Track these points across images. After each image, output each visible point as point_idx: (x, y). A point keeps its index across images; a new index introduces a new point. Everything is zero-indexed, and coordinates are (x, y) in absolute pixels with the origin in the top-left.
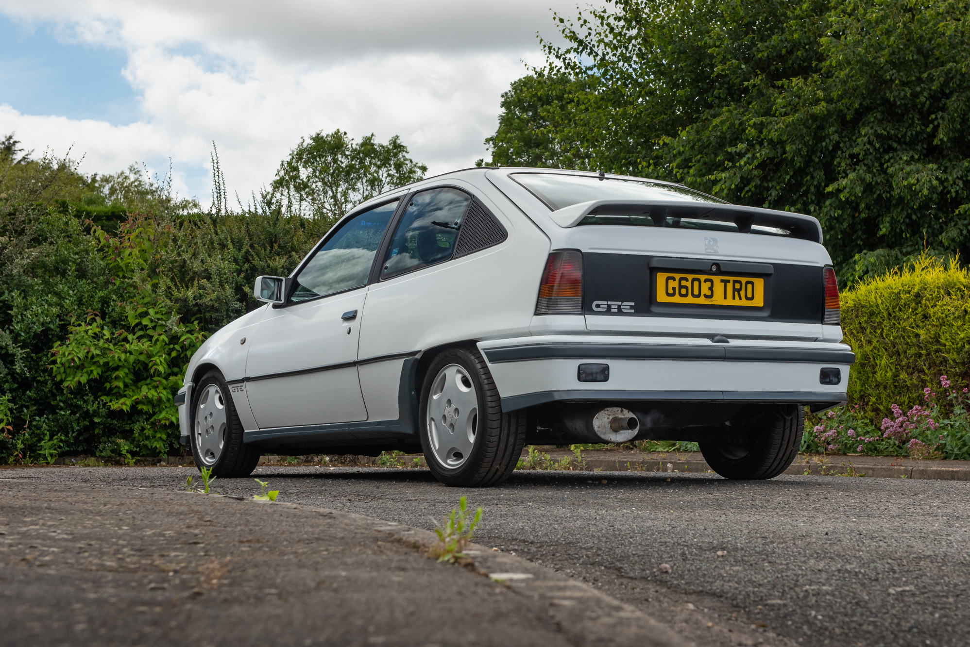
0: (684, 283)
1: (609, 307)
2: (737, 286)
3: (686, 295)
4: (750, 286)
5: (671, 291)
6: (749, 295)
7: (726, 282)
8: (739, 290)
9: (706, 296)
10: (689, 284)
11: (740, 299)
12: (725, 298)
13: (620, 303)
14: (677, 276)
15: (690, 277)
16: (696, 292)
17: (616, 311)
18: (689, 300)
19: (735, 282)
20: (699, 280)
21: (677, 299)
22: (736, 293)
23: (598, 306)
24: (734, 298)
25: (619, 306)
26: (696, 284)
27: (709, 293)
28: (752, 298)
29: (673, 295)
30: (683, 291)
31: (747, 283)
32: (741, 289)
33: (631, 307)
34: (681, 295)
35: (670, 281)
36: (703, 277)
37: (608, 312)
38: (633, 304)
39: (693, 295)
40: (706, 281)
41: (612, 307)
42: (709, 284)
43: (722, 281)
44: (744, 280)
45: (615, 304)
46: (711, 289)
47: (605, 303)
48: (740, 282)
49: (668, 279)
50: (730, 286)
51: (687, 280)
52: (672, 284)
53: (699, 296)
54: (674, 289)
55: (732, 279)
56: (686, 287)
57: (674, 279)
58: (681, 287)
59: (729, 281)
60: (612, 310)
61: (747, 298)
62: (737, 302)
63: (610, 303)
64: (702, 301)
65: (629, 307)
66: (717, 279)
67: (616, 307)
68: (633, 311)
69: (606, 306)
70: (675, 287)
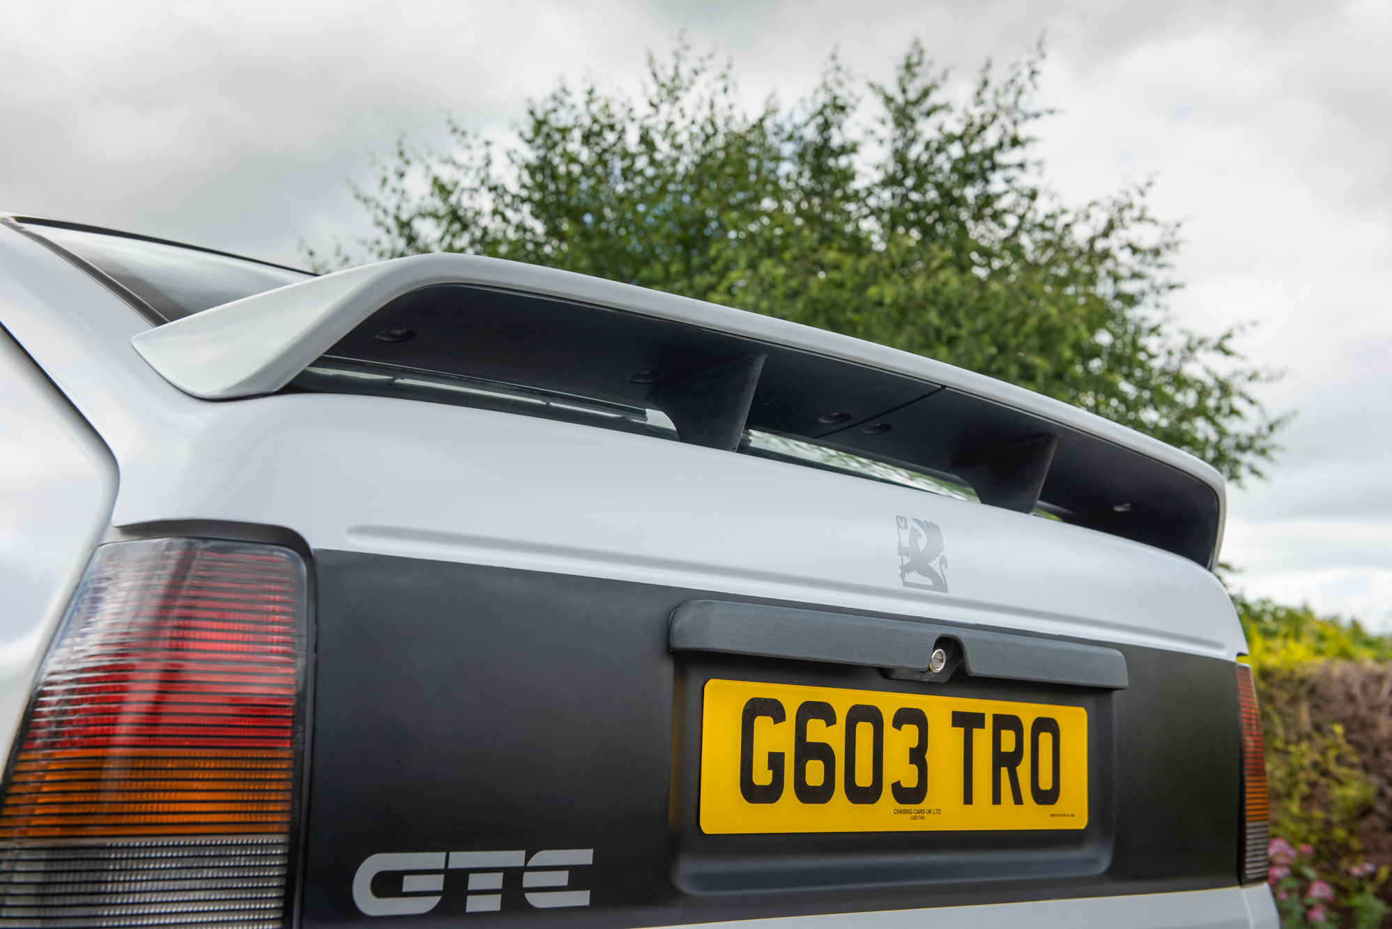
0: (817, 731)
1: (456, 883)
2: (1008, 741)
3: (825, 792)
4: (1045, 745)
5: (762, 776)
6: (1045, 779)
7: (969, 723)
8: (1013, 761)
9: (899, 792)
10: (836, 736)
11: (1018, 800)
12: (968, 799)
13: (515, 858)
14: (792, 696)
15: (842, 699)
16: (864, 778)
17: (495, 904)
18: (838, 814)
19: (998, 723)
20: (875, 716)
21: (787, 814)
22: (1004, 771)
23: (387, 884)
24: (997, 799)
25: (513, 876)
26: (864, 731)
27: (910, 777)
28: (1053, 794)
29: (770, 794)
30: (815, 773)
31: (1039, 726)
32: (1018, 754)
33: (578, 877)
34: (807, 794)
35: (762, 723)
36: (889, 702)
38: (584, 857)
40: (900, 719)
41: (475, 882)
43: (957, 719)
44: (1028, 712)
45: (486, 867)
46: (918, 757)
47: (435, 859)
48: (1015, 724)
49: (754, 709)
50: (983, 743)
51: (828, 715)
52: (768, 737)
53: (873, 792)
54: (776, 761)
55: (990, 707)
56: (823, 752)
57: (775, 710)
58: (806, 750)
59: (979, 720)
60: (475, 904)
61: (1039, 795)
62: (1007, 816)
63: (460, 860)
64: (884, 815)
65: (562, 878)
66: (939, 711)
67: (496, 881)
68: (582, 898)
69: (437, 882)
70: (782, 755)
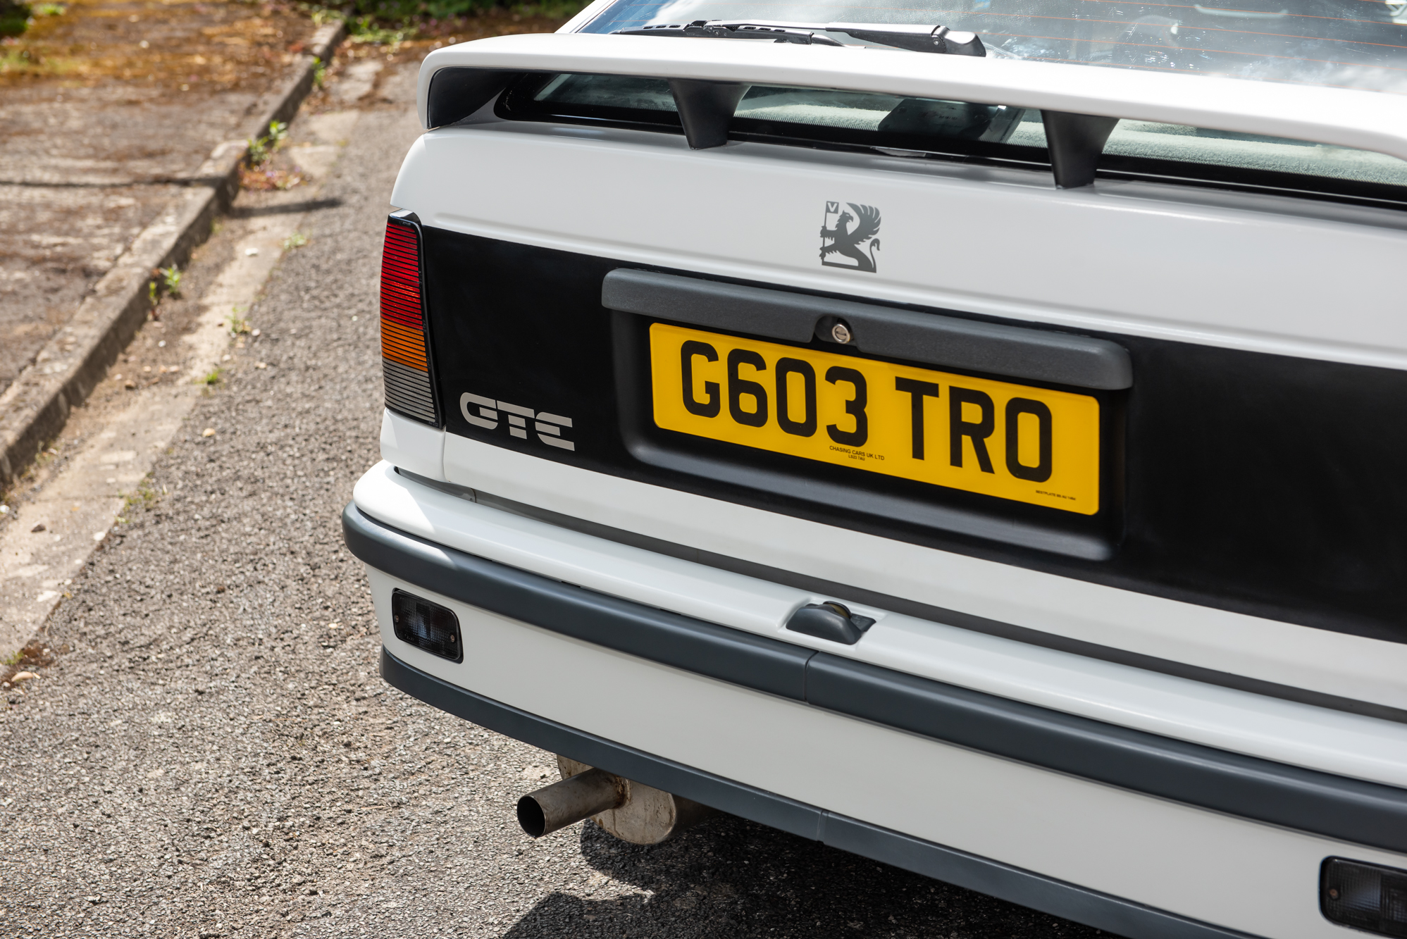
0: (747, 372)
2: (971, 413)
3: (758, 419)
4: (1028, 424)
5: (701, 397)
6: (1029, 455)
7: (919, 391)
8: (981, 432)
9: (833, 431)
10: (767, 380)
11: (986, 465)
12: (918, 452)
13: (530, 413)
14: (724, 345)
15: (772, 354)
16: (797, 413)
17: (523, 434)
18: (770, 438)
19: (958, 396)
20: (806, 370)
21: (722, 428)
22: (967, 441)
23: (474, 409)
24: (956, 460)
25: (530, 423)
26: (795, 381)
27: (848, 424)
28: (1042, 472)
29: (710, 410)
30: (748, 403)
31: (1016, 407)
32: (986, 427)
33: (565, 433)
34: (740, 416)
35: (698, 360)
36: (821, 362)
37: (500, 436)
38: (567, 422)
39: (787, 426)
40: (835, 375)
41: (512, 420)
42: (847, 390)
43: (902, 384)
44: (1001, 394)
45: (518, 413)
46: (857, 407)
47: (490, 402)
48: (984, 401)
49: (689, 349)
50: (937, 411)
51: (760, 364)
52: (704, 370)
53: (808, 428)
54: (712, 388)
55: (945, 381)
56: (755, 389)
57: (712, 355)
58: (737, 386)
59: (933, 390)
60: (514, 432)
61: (1018, 470)
62: (968, 478)
63: (503, 406)
64: (819, 448)
65: (557, 430)
66: (880, 376)
67: (522, 422)
68: (569, 446)
69: (495, 415)
70: (717, 385)
